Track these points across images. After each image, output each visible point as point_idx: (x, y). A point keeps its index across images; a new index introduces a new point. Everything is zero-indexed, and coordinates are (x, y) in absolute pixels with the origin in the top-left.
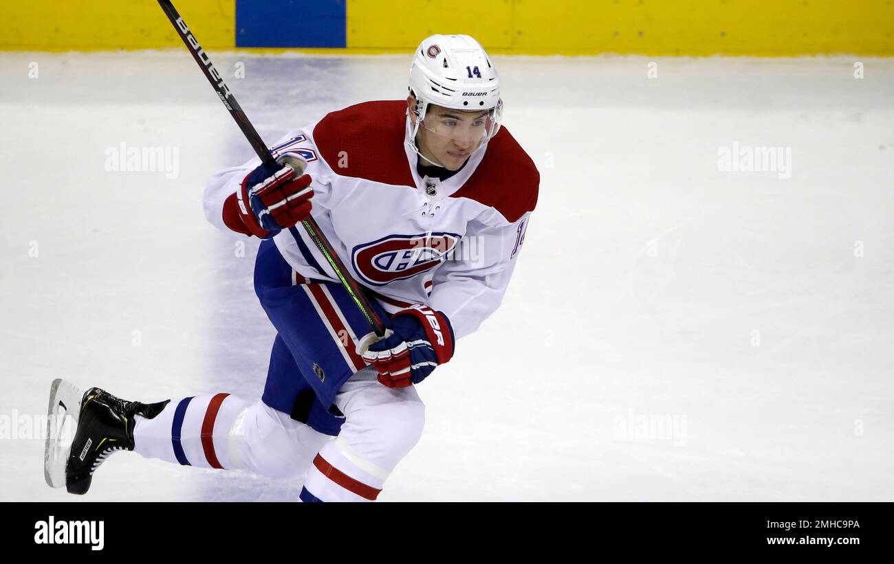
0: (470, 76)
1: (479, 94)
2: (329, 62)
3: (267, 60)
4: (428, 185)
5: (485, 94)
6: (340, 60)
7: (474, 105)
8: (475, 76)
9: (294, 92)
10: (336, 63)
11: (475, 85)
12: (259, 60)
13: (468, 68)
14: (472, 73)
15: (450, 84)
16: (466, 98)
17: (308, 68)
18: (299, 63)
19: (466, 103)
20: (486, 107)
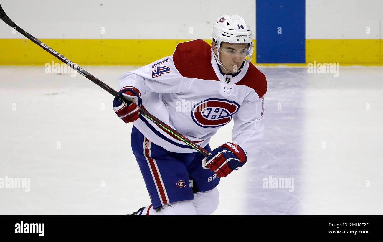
0: (239, 28)
1: (243, 36)
2: (298, 70)
3: (270, 69)
4: (227, 79)
5: (246, 36)
6: (302, 69)
7: (241, 41)
8: (241, 28)
9: (282, 83)
10: (301, 70)
11: (241, 32)
12: (266, 69)
13: (238, 25)
14: (240, 27)
15: (230, 32)
16: (238, 38)
17: (288, 72)
18: (284, 70)
19: (238, 40)
20: (246, 42)
